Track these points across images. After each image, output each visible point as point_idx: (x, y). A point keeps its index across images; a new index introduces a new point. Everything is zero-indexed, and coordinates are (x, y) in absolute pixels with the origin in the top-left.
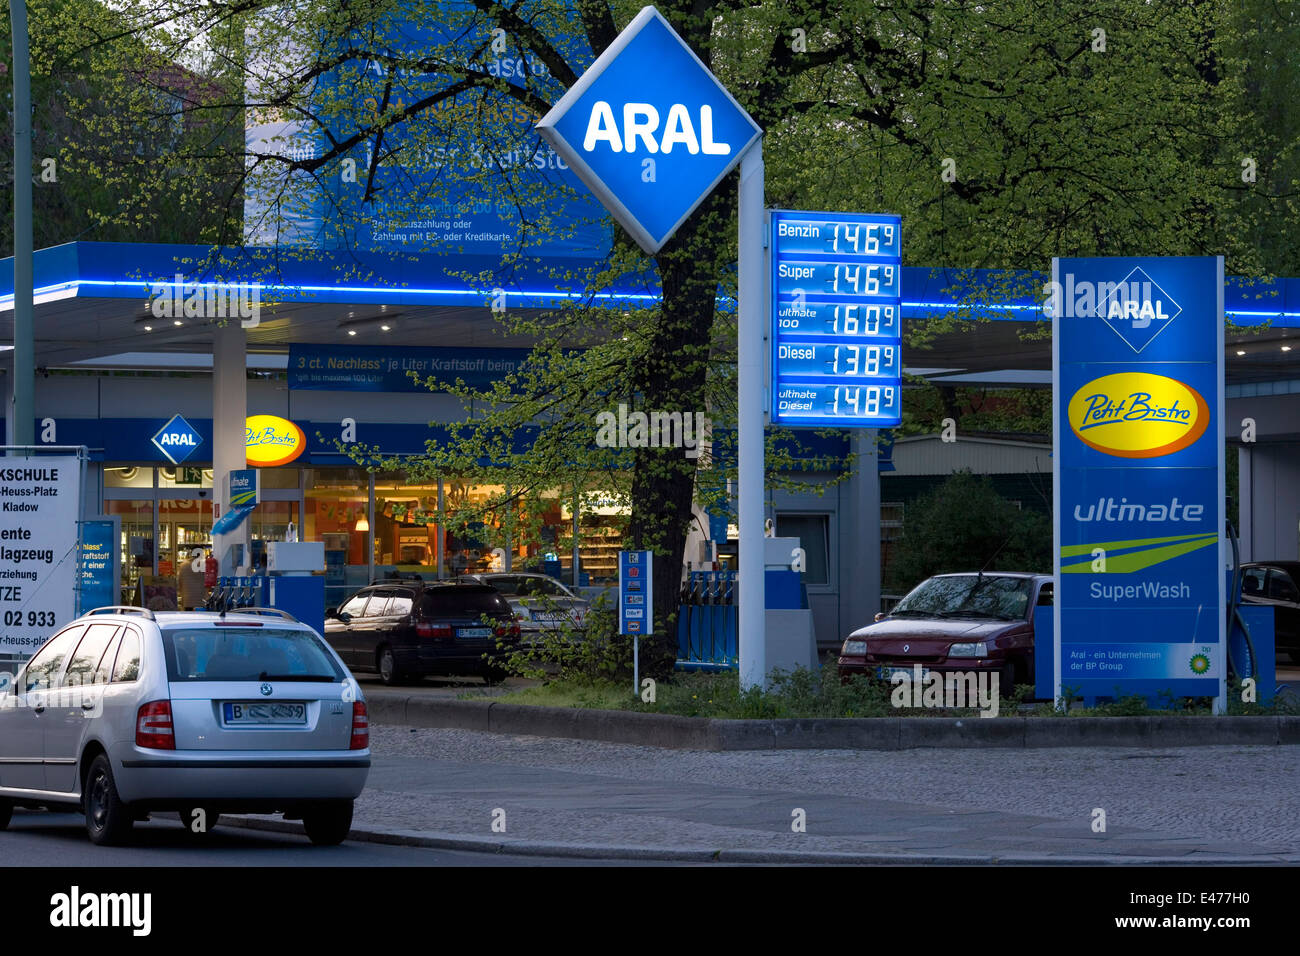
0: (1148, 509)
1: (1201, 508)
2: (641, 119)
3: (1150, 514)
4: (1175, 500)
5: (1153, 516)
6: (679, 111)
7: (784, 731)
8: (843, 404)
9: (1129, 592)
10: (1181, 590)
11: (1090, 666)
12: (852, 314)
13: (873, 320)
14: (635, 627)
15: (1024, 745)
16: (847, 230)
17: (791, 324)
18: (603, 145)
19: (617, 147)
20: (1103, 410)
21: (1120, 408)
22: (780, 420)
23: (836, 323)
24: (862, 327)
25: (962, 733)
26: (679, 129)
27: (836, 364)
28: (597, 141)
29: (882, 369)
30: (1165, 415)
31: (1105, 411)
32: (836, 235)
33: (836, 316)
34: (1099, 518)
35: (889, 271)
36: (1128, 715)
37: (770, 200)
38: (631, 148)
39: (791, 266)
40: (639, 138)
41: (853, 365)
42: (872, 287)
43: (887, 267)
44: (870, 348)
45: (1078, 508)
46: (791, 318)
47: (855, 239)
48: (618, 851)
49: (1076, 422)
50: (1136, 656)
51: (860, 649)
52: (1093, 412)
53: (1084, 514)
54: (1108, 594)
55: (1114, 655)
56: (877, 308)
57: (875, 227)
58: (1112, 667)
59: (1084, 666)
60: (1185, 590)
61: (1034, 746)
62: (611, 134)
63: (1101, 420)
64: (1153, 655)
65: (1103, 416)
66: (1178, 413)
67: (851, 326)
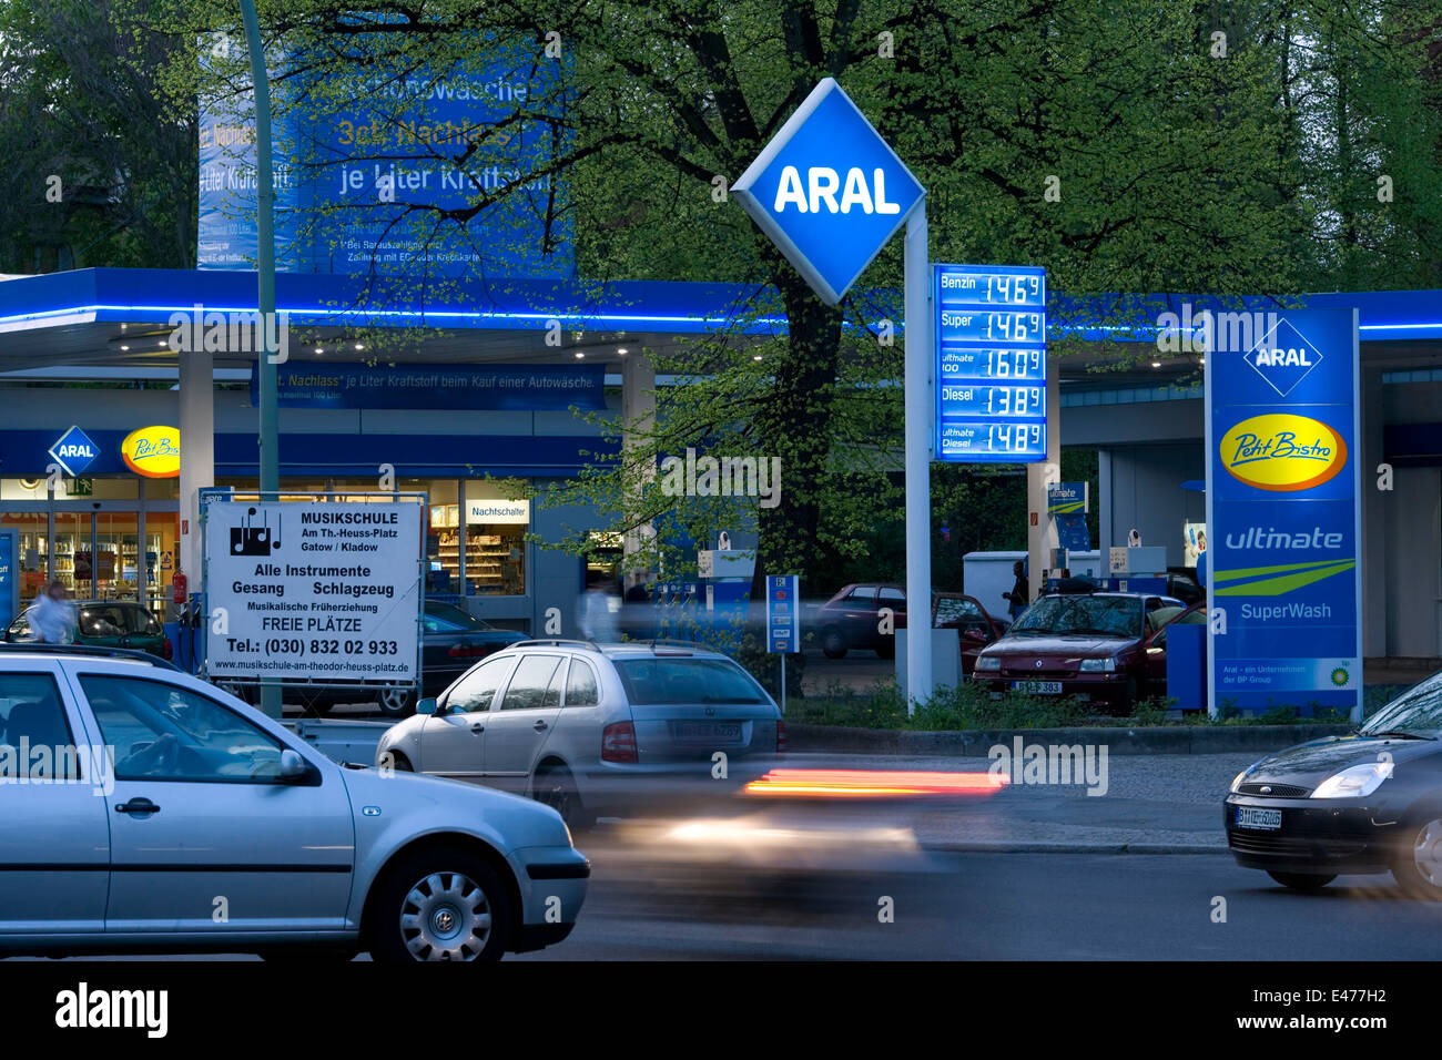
0: (1293, 538)
1: (1340, 536)
2: (824, 182)
3: (1295, 542)
4: (1318, 529)
5: (1298, 544)
6: (856, 174)
7: (973, 741)
8: (997, 442)
9: (1277, 612)
10: (1324, 611)
11: (1241, 680)
12: (1004, 358)
13: (1021, 364)
14: (782, 646)
15: (1190, 752)
16: (999, 281)
17: (952, 368)
18: (791, 206)
19: (803, 208)
20: (1251, 449)
21: (1268, 446)
22: (943, 456)
23: (990, 367)
24: (1012, 370)
25: (1135, 741)
26: (856, 190)
27: (990, 404)
28: (787, 203)
29: (1030, 408)
30: (1308, 452)
31: (1254, 449)
32: (990, 286)
33: (990, 361)
34: (1248, 546)
35: (1035, 319)
36: (1282, 724)
37: (933, 256)
38: (815, 209)
39: (952, 316)
40: (822, 200)
41: (1005, 405)
42: (1020, 333)
43: (1034, 315)
44: (1019, 390)
45: (1230, 537)
46: (952, 363)
47: (1006, 290)
48: (1032, 846)
49: (1227, 460)
50: (1283, 670)
51: (993, 664)
52: (1242, 450)
53: (1235, 542)
54: (1257, 614)
55: (1263, 670)
56: (1024, 353)
57: (1022, 278)
58: (1261, 680)
59: (1236, 680)
60: (1327, 610)
61: (1197, 753)
62: (798, 196)
63: (1250, 457)
64: (1298, 670)
65: (1252, 454)
66: (1320, 450)
67: (1003, 370)
